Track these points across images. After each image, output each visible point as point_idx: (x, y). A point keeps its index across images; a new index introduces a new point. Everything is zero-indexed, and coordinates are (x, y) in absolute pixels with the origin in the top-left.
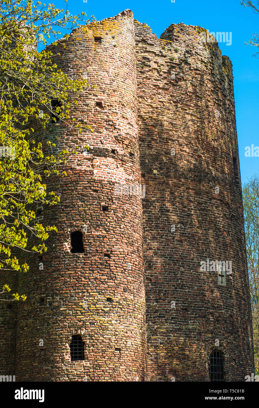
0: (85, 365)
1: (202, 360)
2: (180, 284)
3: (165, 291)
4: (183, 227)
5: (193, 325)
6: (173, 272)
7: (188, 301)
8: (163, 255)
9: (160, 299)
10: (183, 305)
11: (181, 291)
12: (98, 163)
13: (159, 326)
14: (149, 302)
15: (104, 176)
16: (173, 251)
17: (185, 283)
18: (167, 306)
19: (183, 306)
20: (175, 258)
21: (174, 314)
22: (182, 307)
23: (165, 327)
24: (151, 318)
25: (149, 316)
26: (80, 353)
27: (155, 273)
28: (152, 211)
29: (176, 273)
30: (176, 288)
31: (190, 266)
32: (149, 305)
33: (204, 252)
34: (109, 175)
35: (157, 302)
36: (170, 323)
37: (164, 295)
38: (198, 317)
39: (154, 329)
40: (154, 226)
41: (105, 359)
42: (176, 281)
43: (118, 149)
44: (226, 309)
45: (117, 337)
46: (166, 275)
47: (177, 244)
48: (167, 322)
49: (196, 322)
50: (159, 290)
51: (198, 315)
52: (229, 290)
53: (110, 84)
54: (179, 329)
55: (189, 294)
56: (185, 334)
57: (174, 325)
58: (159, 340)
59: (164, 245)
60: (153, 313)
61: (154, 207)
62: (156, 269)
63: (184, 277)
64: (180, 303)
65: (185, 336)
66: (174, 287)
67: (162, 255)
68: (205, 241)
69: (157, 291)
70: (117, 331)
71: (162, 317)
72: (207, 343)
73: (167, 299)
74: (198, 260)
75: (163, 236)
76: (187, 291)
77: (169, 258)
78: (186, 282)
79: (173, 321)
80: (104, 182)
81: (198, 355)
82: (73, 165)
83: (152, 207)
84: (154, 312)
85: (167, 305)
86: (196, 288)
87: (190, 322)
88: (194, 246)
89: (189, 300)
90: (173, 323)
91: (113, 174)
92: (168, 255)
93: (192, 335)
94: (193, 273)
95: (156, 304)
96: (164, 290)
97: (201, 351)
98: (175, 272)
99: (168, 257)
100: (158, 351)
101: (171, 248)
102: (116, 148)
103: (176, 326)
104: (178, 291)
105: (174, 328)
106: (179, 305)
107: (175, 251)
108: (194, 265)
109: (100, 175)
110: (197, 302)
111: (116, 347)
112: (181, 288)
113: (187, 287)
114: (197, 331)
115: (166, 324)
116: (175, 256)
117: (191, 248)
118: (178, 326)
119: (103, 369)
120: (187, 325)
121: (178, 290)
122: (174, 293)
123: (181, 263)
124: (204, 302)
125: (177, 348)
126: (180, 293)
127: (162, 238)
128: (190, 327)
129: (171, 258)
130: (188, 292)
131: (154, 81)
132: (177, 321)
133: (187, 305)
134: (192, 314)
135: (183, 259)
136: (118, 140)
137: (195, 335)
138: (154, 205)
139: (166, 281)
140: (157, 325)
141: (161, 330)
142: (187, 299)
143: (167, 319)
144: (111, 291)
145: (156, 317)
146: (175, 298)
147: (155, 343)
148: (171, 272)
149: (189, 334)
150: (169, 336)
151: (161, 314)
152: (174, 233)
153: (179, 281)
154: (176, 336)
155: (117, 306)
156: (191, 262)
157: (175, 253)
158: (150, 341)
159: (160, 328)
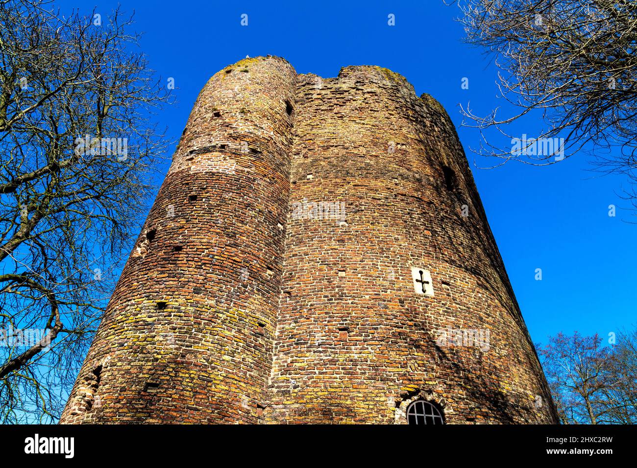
1: (382, 416)
2: (338, 293)
3: (311, 305)
4: (347, 225)
5: (360, 353)
6: (326, 279)
7: (351, 316)
8: (313, 260)
9: (302, 317)
10: (342, 322)
11: (338, 303)
12: (199, 160)
13: (295, 358)
14: (284, 324)
15: (202, 169)
16: (328, 253)
17: (347, 292)
18: (311, 326)
19: (340, 324)
20: (331, 261)
21: (325, 338)
22: (338, 325)
23: (306, 359)
24: (284, 346)
25: (281, 344)
27: (298, 284)
29: (332, 280)
30: (332, 300)
31: (356, 270)
32: (283, 328)
33: (384, 251)
35: (296, 322)
36: (314, 352)
37: (308, 311)
38: (372, 339)
39: (286, 364)
40: (302, 229)
42: (331, 290)
43: (229, 144)
46: (314, 284)
47: (334, 245)
48: (310, 351)
49: (367, 349)
50: (300, 305)
51: (371, 337)
52: (443, 302)
54: (333, 362)
55: (353, 307)
56: (342, 369)
57: (322, 354)
58: (293, 381)
59: (315, 248)
60: (288, 340)
62: (298, 278)
63: (344, 284)
64: (335, 321)
65: (343, 371)
66: (326, 299)
67: (310, 260)
68: (386, 239)
69: (298, 307)
71: (301, 344)
72: (392, 384)
73: (313, 316)
74: (372, 261)
75: (315, 238)
76: (350, 302)
77: (322, 262)
78: (347, 290)
79: (320, 349)
80: (200, 174)
81: (371, 407)
84: (290, 338)
85: (311, 324)
86: (367, 297)
87: (353, 347)
88: (365, 245)
89: (354, 315)
90: (320, 352)
92: (319, 259)
93: (358, 370)
94: (362, 277)
95: (294, 325)
96: (309, 304)
97: (377, 399)
98: (330, 279)
99: (320, 261)
100: (288, 400)
101: (326, 250)
102: (227, 144)
103: (326, 356)
104: (333, 303)
105: (321, 360)
106: (334, 323)
107: (331, 253)
108: (364, 267)
109: (197, 169)
110: (369, 317)
112: (338, 299)
113: (351, 296)
114: (369, 363)
115: (308, 354)
116: (331, 259)
117: (360, 248)
118: (330, 356)
120: (348, 353)
121: (333, 301)
122: (326, 307)
123: (340, 266)
124: (382, 317)
125: (326, 393)
126: (335, 307)
127: (312, 240)
128: (354, 357)
129: (325, 261)
130: (352, 303)
131: (316, 107)
132: (328, 348)
133: (348, 322)
134: (357, 336)
135: (345, 261)
136: (233, 137)
137: (364, 369)
139: (313, 292)
140: (292, 357)
141: (298, 365)
142: (350, 314)
143: (310, 347)
144: (168, 293)
145: (291, 345)
146: (326, 313)
147: (284, 387)
148: (323, 280)
149: (351, 369)
150: (312, 373)
151: (302, 339)
152: (332, 233)
153: (337, 290)
154: (326, 373)
155: (173, 314)
156: (360, 264)
157: (332, 256)
158: (276, 385)
159: (296, 361)
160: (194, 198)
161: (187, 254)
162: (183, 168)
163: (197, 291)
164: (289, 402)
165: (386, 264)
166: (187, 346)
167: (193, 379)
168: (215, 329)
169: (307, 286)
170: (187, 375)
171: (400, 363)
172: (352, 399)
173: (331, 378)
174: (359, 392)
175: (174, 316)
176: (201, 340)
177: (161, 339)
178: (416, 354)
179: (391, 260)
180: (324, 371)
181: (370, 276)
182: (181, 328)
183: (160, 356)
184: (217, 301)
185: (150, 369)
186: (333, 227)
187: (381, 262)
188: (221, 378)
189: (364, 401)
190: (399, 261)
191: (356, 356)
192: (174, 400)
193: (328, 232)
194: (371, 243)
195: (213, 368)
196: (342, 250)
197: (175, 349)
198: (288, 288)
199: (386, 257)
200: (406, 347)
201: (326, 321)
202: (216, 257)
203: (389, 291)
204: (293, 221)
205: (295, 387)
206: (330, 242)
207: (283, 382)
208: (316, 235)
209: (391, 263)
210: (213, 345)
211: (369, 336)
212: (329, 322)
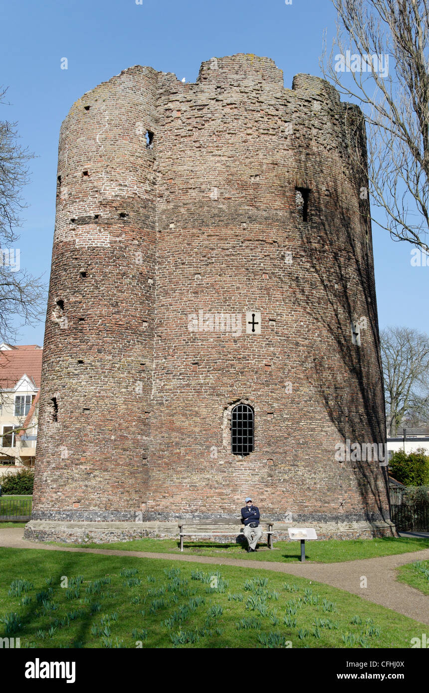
2: (192, 338)
3: (175, 347)
4: (200, 278)
5: (205, 379)
7: (200, 355)
8: (175, 310)
9: (169, 355)
11: (192, 345)
12: (80, 232)
13: (166, 383)
14: (158, 360)
15: (84, 244)
16: (186, 304)
18: (175, 362)
19: (193, 360)
21: (183, 370)
23: (172, 383)
24: (159, 375)
25: (157, 374)
27: (166, 330)
28: (166, 267)
30: (188, 342)
32: (158, 363)
33: (227, 300)
34: (90, 241)
35: (165, 359)
36: (177, 379)
37: (173, 351)
38: (213, 370)
39: (160, 387)
40: (167, 282)
41: (72, 420)
42: (188, 335)
43: (101, 213)
44: (258, 358)
45: (85, 398)
46: (176, 330)
47: (191, 297)
48: (175, 379)
49: (209, 376)
50: (168, 346)
51: (212, 368)
52: (267, 337)
53: (97, 151)
54: (188, 385)
55: (202, 347)
56: (194, 389)
57: (181, 381)
58: (165, 397)
59: (177, 300)
61: (168, 262)
62: (166, 325)
64: (190, 358)
65: (194, 391)
66: (185, 342)
67: (173, 310)
68: (230, 288)
69: (167, 348)
70: (86, 392)
71: (169, 373)
72: (223, 397)
73: (176, 354)
75: (177, 290)
76: (200, 344)
77: (182, 312)
78: (198, 335)
79: (181, 377)
80: (84, 249)
81: (209, 411)
82: (62, 238)
83: (167, 263)
84: (162, 370)
85: (175, 360)
86: (212, 340)
87: (201, 376)
88: (213, 296)
89: (202, 353)
90: (180, 379)
91: (95, 240)
92: (180, 310)
93: (203, 390)
95: (165, 360)
96: (174, 345)
97: (213, 406)
101: (185, 302)
102: (99, 213)
103: (184, 382)
104: (189, 345)
105: (181, 384)
107: (188, 304)
109: (82, 243)
110: (212, 355)
111: (84, 408)
112: (192, 342)
113: (201, 340)
114: (210, 385)
115: (173, 380)
116: (188, 310)
117: (209, 299)
118: (186, 381)
120: (197, 379)
121: (189, 344)
122: (184, 348)
124: (221, 354)
126: (190, 348)
127: (175, 293)
129: (184, 312)
132: (185, 376)
133: (198, 358)
134: (203, 368)
136: (103, 204)
137: (207, 389)
138: (169, 260)
139: (176, 336)
140: (164, 382)
141: (168, 387)
142: (199, 353)
143: (174, 376)
144: (83, 354)
145: (163, 374)
146: (184, 353)
147: (160, 400)
148: (183, 327)
149: (199, 389)
150: (175, 392)
151: (169, 371)
152: (189, 286)
153: (192, 334)
154: (184, 392)
155: (88, 368)
157: (188, 306)
158: (155, 399)
159: (166, 385)
160: (84, 275)
161: (88, 324)
162: (69, 239)
163: (99, 351)
164: (163, 409)
165: (228, 311)
166: (100, 387)
167: (107, 404)
168: (114, 374)
169: (172, 332)
170: (103, 403)
171: (230, 384)
172: (199, 407)
173: (186, 395)
174: (203, 403)
175: (90, 369)
176: (107, 382)
177: (85, 383)
178: (240, 377)
179: (231, 308)
180: (183, 391)
182: (95, 376)
183: (87, 394)
184: (113, 356)
185: (83, 401)
186: (190, 280)
187: (224, 310)
188: (122, 402)
189: (205, 408)
190: (237, 308)
191: (202, 381)
192: (99, 416)
193: (186, 285)
194: (218, 294)
195: (117, 397)
196: (196, 301)
197: (94, 389)
198: (159, 333)
199: (227, 305)
200: (234, 373)
201: (184, 358)
202: (108, 325)
203: (227, 334)
204: (160, 273)
205: (166, 401)
206: (187, 294)
207: (159, 398)
208: (178, 287)
209: (231, 310)
210: (114, 384)
211: (211, 368)
212: (186, 359)
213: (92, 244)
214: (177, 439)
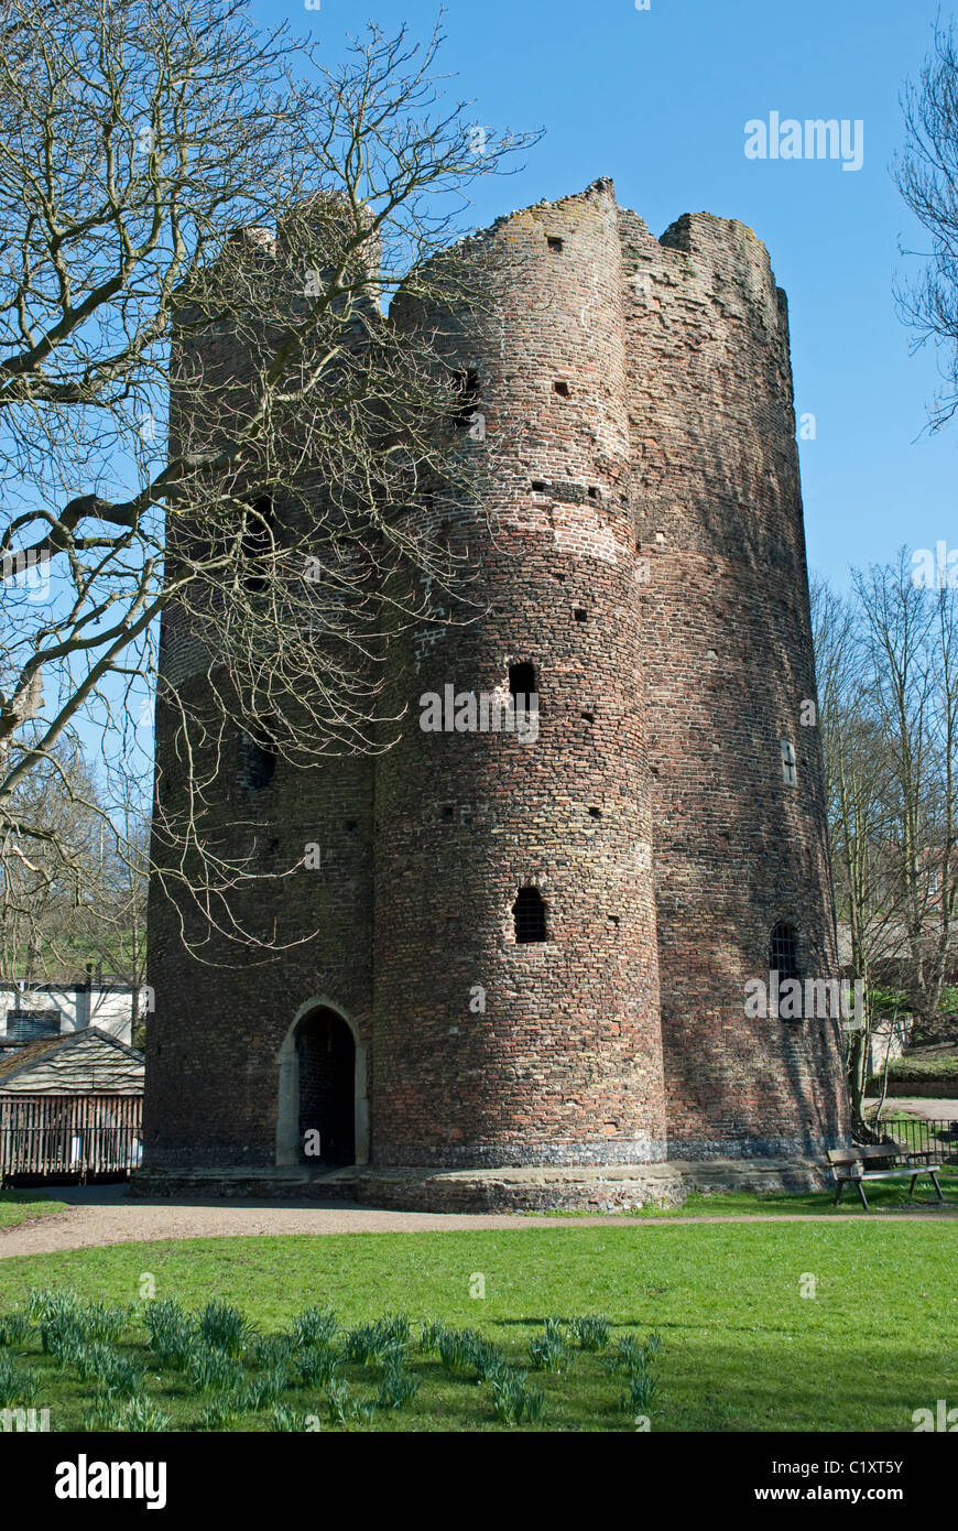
0: (548, 952)
2: (714, 780)
3: (686, 795)
4: (716, 658)
5: (741, 868)
6: (700, 755)
7: (731, 818)
8: (680, 718)
9: (676, 811)
10: (721, 825)
11: (716, 796)
12: (563, 517)
13: (674, 869)
15: (575, 545)
16: (698, 709)
17: (724, 779)
18: (689, 827)
19: (719, 827)
20: (703, 725)
21: (705, 845)
23: (687, 871)
24: (661, 852)
26: (532, 927)
27: (665, 756)
28: (655, 623)
29: (706, 757)
30: (707, 789)
31: (732, 743)
32: (654, 825)
34: (586, 542)
35: (670, 819)
36: (696, 864)
37: (682, 804)
38: (750, 851)
39: (665, 876)
40: (659, 655)
41: (589, 940)
42: (707, 774)
43: (601, 486)
44: (799, 834)
45: (610, 892)
46: (685, 761)
47: (705, 695)
48: (691, 862)
49: (747, 863)
50: (673, 793)
51: (749, 848)
52: (803, 794)
53: (582, 345)
54: (715, 878)
55: (732, 803)
56: (727, 888)
57: (704, 867)
58: (677, 899)
59: (681, 697)
60: (663, 843)
61: (658, 613)
62: (666, 747)
63: (720, 766)
64: (715, 822)
65: (727, 891)
66: (702, 787)
67: (677, 718)
68: (759, 689)
69: (670, 795)
70: (610, 880)
71: (680, 850)
72: (767, 907)
73: (689, 812)
74: (747, 730)
75: (679, 676)
76: (727, 794)
77: (692, 724)
78: (724, 776)
79: (701, 860)
80: (575, 558)
81: (751, 933)
82: (509, 519)
83: (654, 614)
84: (666, 841)
85: (689, 824)
86: (744, 789)
87: (734, 861)
88: (738, 700)
89: (732, 815)
90: (702, 864)
91: (594, 542)
92: (689, 718)
93: (739, 890)
94: (739, 757)
95: (668, 822)
96: (683, 791)
97: (756, 925)
98: (703, 755)
99: (690, 721)
100: (674, 922)
101: (695, 703)
102: (597, 485)
103: (708, 870)
104: (711, 795)
105: (704, 874)
106: (714, 825)
107: (702, 709)
108: (739, 739)
109: (568, 543)
110: (746, 819)
111: (610, 914)
112: (716, 790)
113: (728, 786)
114: (749, 881)
115: (689, 866)
116: (703, 721)
117: (733, 704)
118: (712, 870)
119: (585, 960)
120: (730, 867)
122: (704, 799)
123: (714, 735)
124: (759, 821)
127: (676, 681)
129: (695, 724)
130: (730, 797)
131: (654, 340)
132: (709, 859)
133: (727, 825)
134: (737, 845)
135: (718, 727)
136: (601, 467)
137: (745, 889)
138: (659, 610)
139: (687, 774)
140: (671, 867)
141: (680, 879)
142: (728, 814)
143: (689, 856)
146: (703, 809)
147: (668, 906)
148: (696, 755)
150: (696, 890)
151: (679, 844)
152: (700, 671)
153: (713, 774)
155: (608, 826)
156: (735, 734)
157: (703, 714)
160: (581, 616)
161: (601, 729)
162: (533, 526)
164: (675, 925)
165: (759, 735)
169: (677, 763)
175: (611, 829)
177: (607, 860)
179: (764, 729)
181: (746, 755)
182: (619, 846)
183: (612, 884)
185: (606, 899)
186: (700, 658)
187: (755, 732)
189: (745, 926)
190: (771, 730)
191: (737, 872)
193: (695, 668)
194: (745, 696)
196: (714, 706)
198: (651, 761)
199: (760, 723)
201: (704, 821)
202: (628, 735)
203: (763, 780)
205: (681, 907)
206: (699, 689)
207: (666, 899)
208: (681, 671)
212: (708, 822)
213: (590, 551)
214: (706, 989)
